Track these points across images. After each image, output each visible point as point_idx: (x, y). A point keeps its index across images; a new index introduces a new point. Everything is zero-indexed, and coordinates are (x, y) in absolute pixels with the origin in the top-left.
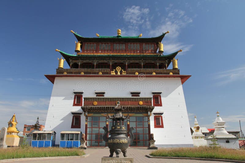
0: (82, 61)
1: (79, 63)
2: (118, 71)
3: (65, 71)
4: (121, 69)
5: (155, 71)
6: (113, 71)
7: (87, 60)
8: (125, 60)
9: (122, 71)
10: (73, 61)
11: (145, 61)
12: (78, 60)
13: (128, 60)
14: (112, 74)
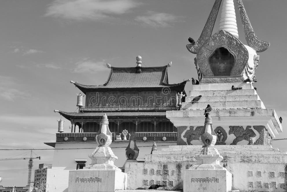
0: (85, 120)
1: (81, 122)
2: (124, 135)
3: (65, 135)
4: (127, 132)
5: (165, 135)
6: (119, 135)
7: (90, 119)
8: (135, 119)
9: (129, 135)
10: (75, 120)
11: (158, 120)
12: (81, 120)
13: (138, 119)
14: (117, 138)
